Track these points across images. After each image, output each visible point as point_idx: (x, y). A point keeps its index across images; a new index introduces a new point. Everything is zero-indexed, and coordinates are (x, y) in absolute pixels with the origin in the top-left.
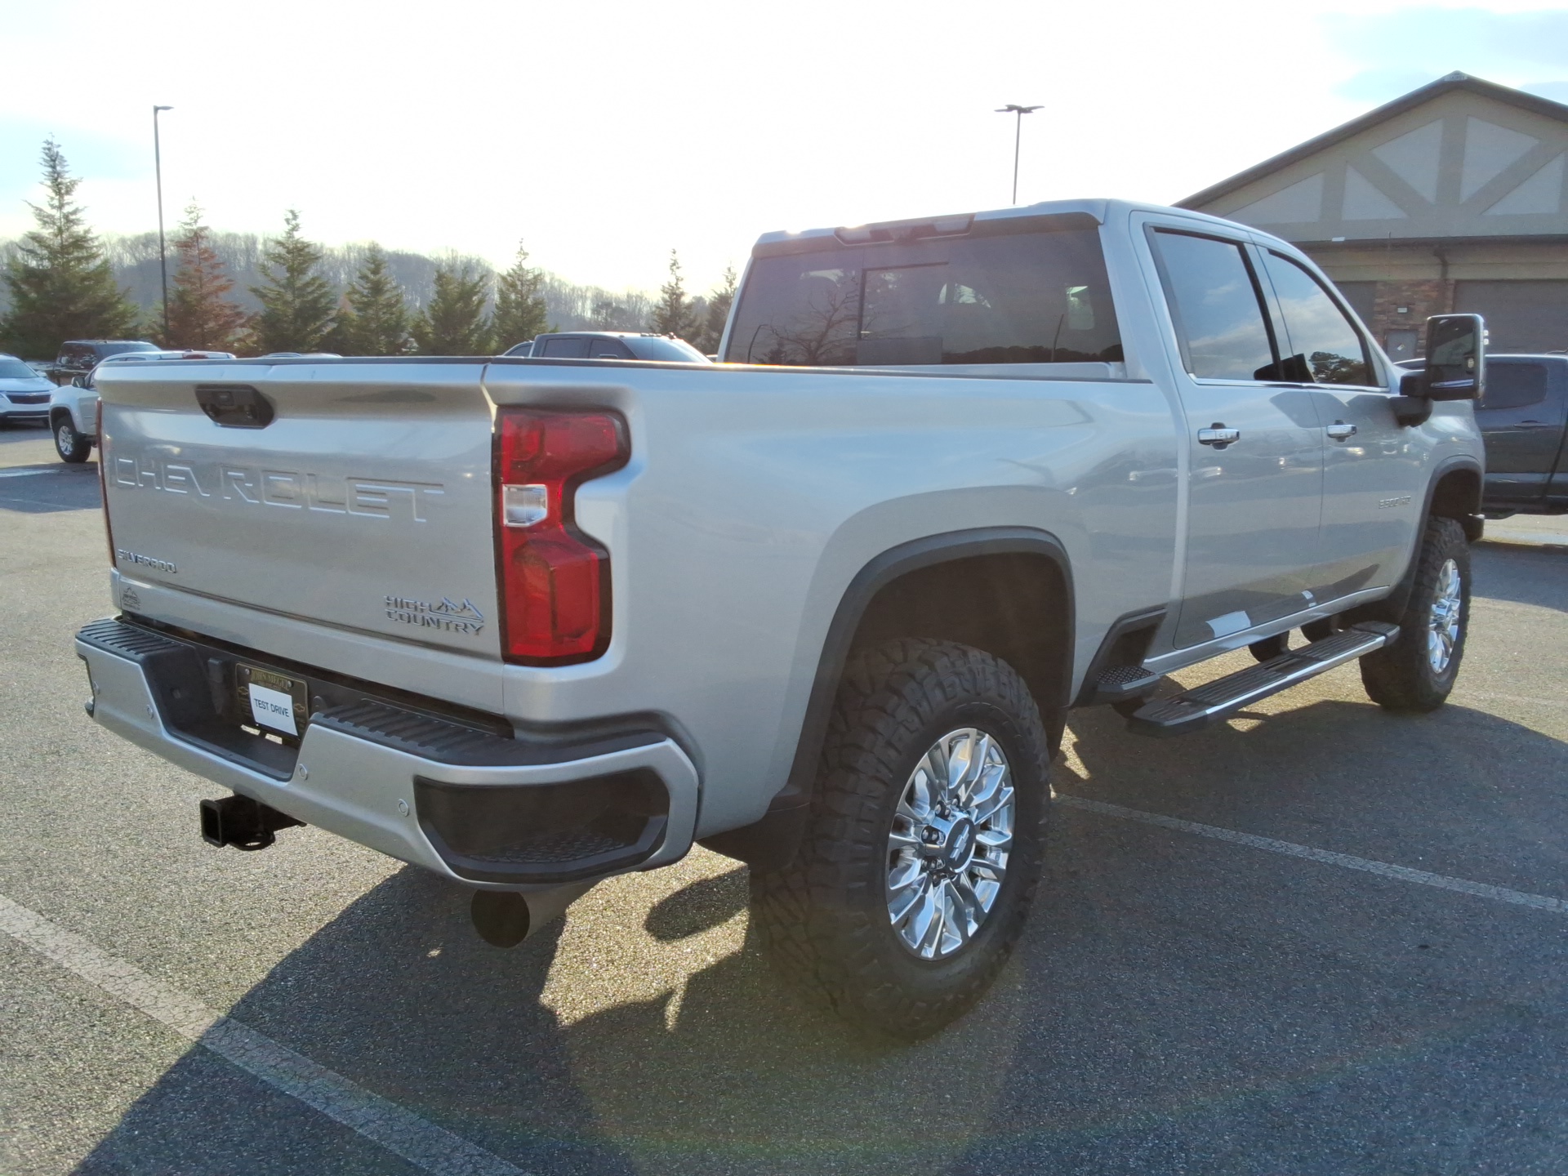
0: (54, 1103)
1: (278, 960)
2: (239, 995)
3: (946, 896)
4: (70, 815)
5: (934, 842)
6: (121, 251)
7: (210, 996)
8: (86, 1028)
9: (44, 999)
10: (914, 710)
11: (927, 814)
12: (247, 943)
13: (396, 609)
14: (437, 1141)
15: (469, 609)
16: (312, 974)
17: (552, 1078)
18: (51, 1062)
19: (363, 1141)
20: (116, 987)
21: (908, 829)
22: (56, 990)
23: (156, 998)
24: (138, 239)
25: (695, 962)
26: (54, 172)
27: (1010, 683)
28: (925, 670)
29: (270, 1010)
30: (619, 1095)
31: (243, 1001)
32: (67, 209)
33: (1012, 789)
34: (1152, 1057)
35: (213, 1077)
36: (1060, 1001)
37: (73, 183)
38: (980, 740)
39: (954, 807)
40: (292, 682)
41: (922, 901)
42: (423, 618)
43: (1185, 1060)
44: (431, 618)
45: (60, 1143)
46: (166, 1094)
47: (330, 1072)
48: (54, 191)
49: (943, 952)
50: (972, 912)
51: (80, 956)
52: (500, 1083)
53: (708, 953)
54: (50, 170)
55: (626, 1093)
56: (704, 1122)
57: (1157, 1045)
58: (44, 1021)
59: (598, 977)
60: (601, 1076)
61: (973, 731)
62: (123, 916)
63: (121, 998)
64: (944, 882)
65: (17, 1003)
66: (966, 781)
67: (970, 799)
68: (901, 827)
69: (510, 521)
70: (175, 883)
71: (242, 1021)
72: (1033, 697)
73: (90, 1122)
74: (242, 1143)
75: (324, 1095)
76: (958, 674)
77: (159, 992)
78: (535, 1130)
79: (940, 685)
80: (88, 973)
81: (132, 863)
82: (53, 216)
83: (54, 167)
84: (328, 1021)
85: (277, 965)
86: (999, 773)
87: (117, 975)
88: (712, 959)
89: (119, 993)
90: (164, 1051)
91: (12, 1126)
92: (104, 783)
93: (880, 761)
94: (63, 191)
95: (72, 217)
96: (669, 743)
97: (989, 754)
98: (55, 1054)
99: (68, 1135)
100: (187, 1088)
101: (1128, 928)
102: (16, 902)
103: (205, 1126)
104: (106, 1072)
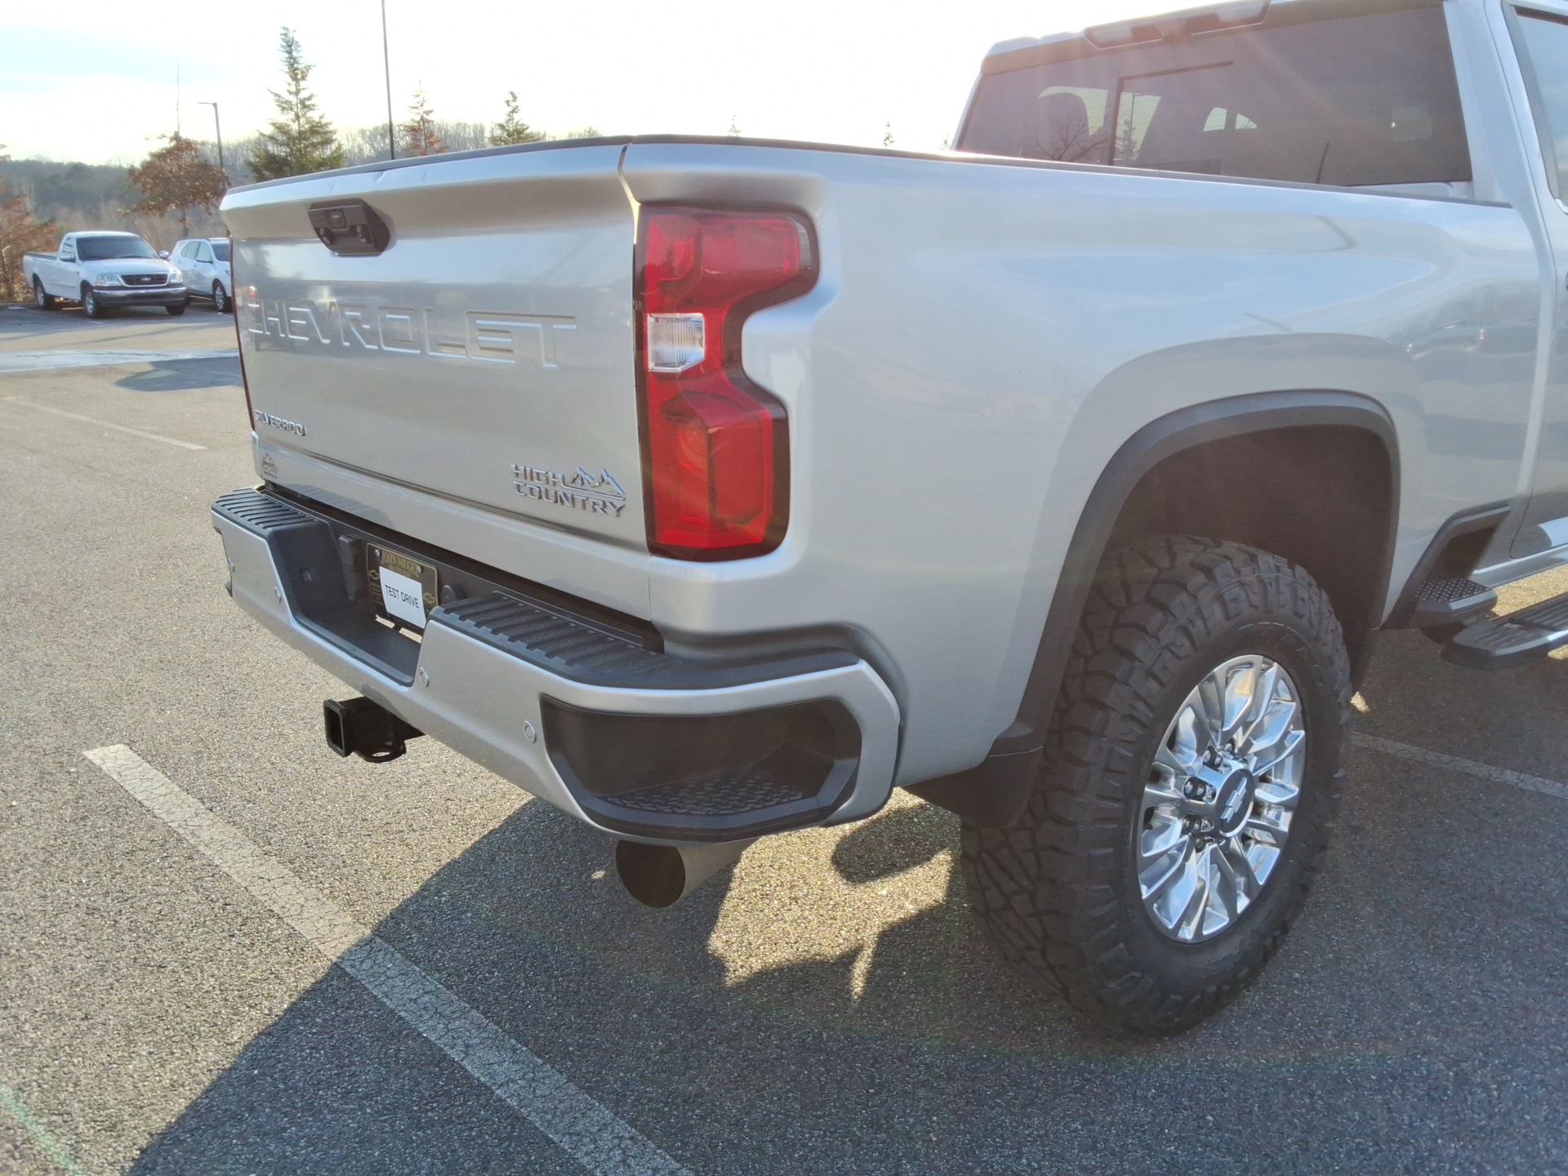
0: (177, 1026)
1: (434, 869)
2: (388, 909)
3: (1211, 864)
4: (250, 694)
5: (1200, 798)
6: (361, 142)
7: (358, 908)
8: (225, 938)
9: (188, 900)
10: (1185, 631)
11: (1192, 760)
12: (405, 848)
13: (525, 481)
14: (583, 1114)
15: (608, 483)
16: (469, 889)
17: (721, 1043)
18: (182, 976)
19: (501, 1107)
20: (264, 891)
21: (1166, 780)
22: (201, 890)
23: (303, 906)
24: (376, 129)
25: (892, 908)
26: (291, 58)
27: (1310, 598)
28: (1200, 578)
29: (418, 929)
30: (799, 1074)
31: (392, 917)
32: (302, 95)
33: (1302, 733)
34: (1480, 1085)
35: (348, 1008)
36: (1352, 998)
37: (308, 68)
38: (1264, 670)
39: (1227, 754)
40: (422, 568)
41: (1181, 869)
42: (556, 493)
43: (1526, 1092)
44: (564, 494)
45: (175, 1077)
46: (296, 1026)
47: (474, 1012)
48: (291, 77)
49: (1205, 933)
50: (1242, 883)
51: (232, 852)
52: (660, 1043)
53: (907, 897)
54: (287, 55)
55: (806, 1072)
56: (900, 1123)
57: (1485, 1068)
58: (183, 926)
59: (780, 917)
60: (777, 1046)
61: (1257, 659)
62: (284, 808)
63: (266, 904)
64: (1209, 848)
65: (160, 903)
66: (1244, 723)
67: (1248, 744)
68: (1157, 777)
69: (657, 365)
70: (343, 775)
71: (388, 940)
72: (1337, 618)
73: (211, 1054)
74: (366, 1096)
75: (464, 1041)
76: (1242, 584)
77: (307, 900)
78: (697, 1112)
79: (1220, 598)
80: (238, 872)
81: (302, 749)
82: (290, 102)
83: (290, 52)
84: (479, 948)
85: (434, 876)
86: (1288, 711)
87: (267, 877)
88: (911, 906)
89: (266, 898)
90: (301, 971)
91: (131, 1050)
92: (288, 661)
93: (1138, 696)
94: (299, 77)
95: (307, 103)
96: (863, 666)
97: (1275, 690)
98: (188, 967)
99: (185, 1067)
100: (318, 1020)
101: (1434, 904)
102: (180, 787)
103: (330, 1069)
104: (236, 993)
